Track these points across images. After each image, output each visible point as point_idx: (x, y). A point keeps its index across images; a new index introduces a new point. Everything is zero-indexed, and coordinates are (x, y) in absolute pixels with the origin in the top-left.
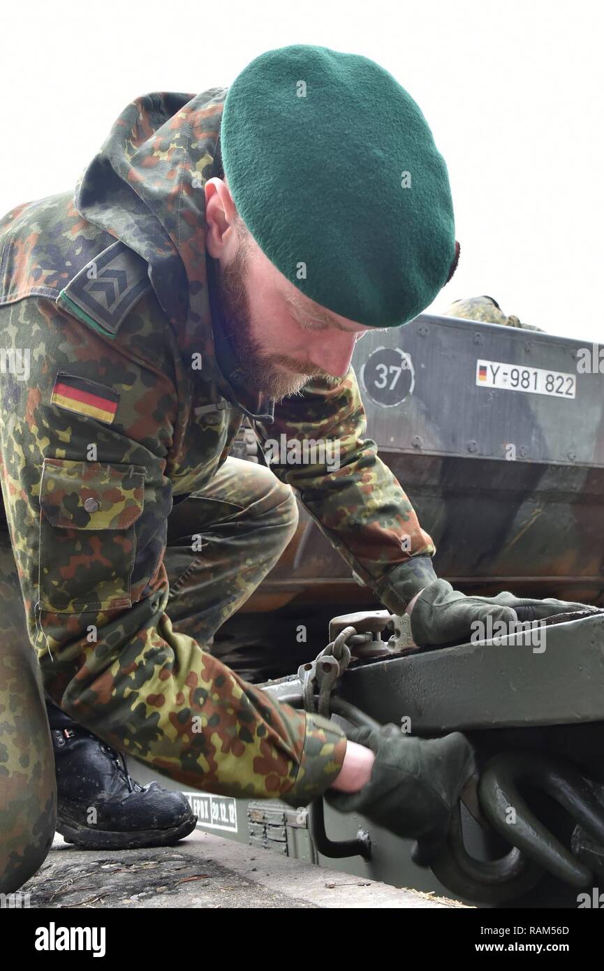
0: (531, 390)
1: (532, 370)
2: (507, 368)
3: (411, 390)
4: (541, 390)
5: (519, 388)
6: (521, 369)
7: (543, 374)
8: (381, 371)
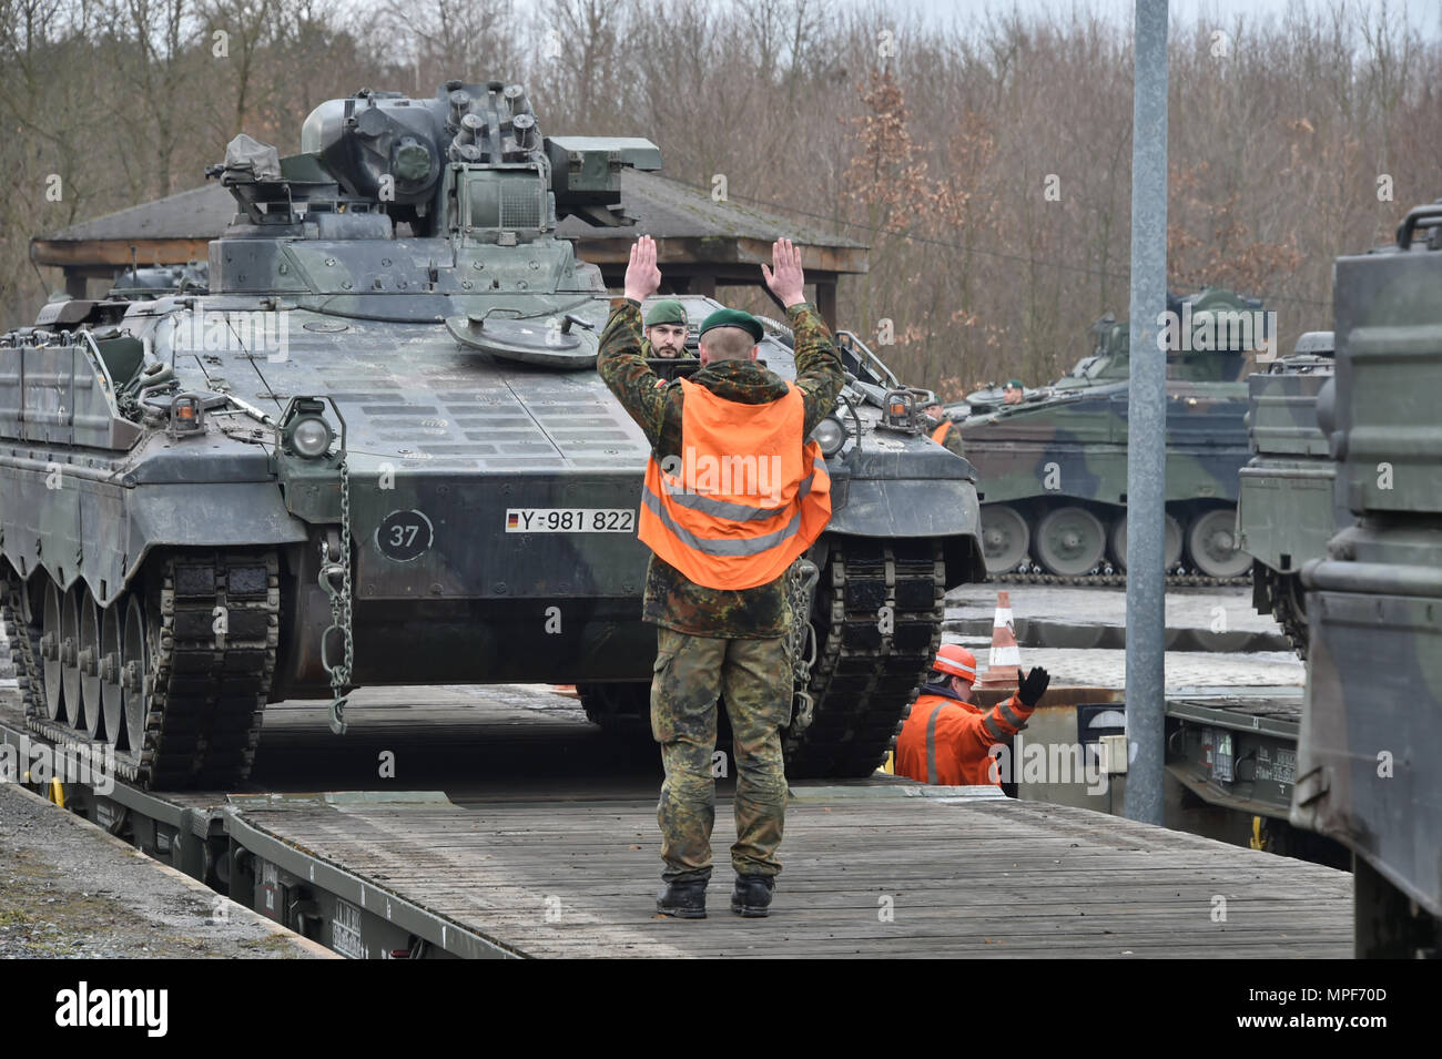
0: (575, 529)
1: (575, 512)
2: (545, 512)
3: (430, 545)
4: (588, 527)
5: (560, 529)
6: (561, 512)
7: (589, 514)
8: (397, 531)
